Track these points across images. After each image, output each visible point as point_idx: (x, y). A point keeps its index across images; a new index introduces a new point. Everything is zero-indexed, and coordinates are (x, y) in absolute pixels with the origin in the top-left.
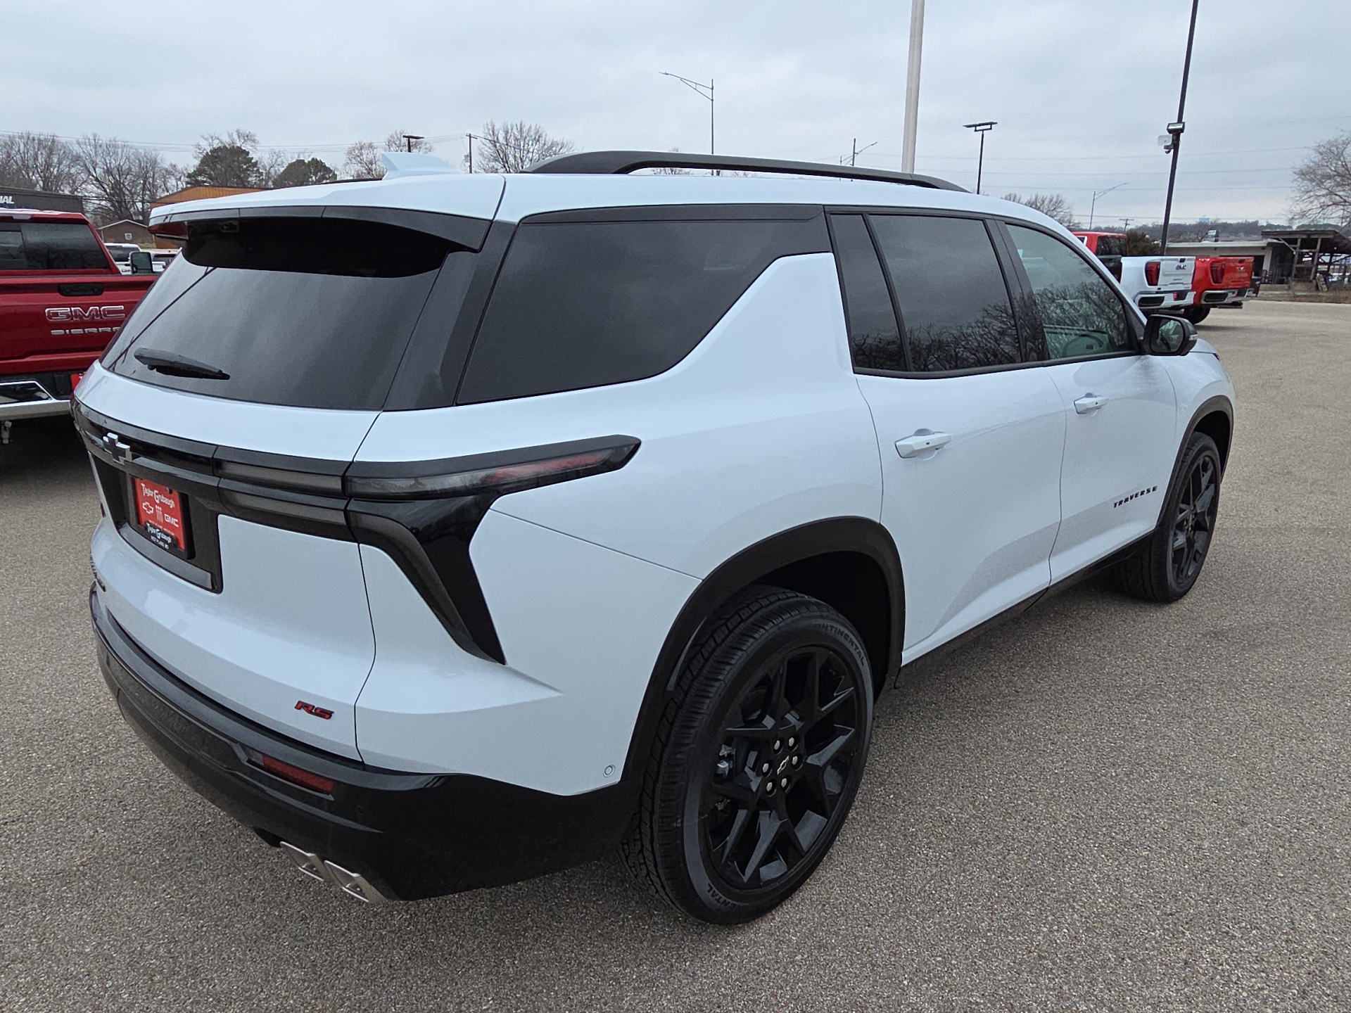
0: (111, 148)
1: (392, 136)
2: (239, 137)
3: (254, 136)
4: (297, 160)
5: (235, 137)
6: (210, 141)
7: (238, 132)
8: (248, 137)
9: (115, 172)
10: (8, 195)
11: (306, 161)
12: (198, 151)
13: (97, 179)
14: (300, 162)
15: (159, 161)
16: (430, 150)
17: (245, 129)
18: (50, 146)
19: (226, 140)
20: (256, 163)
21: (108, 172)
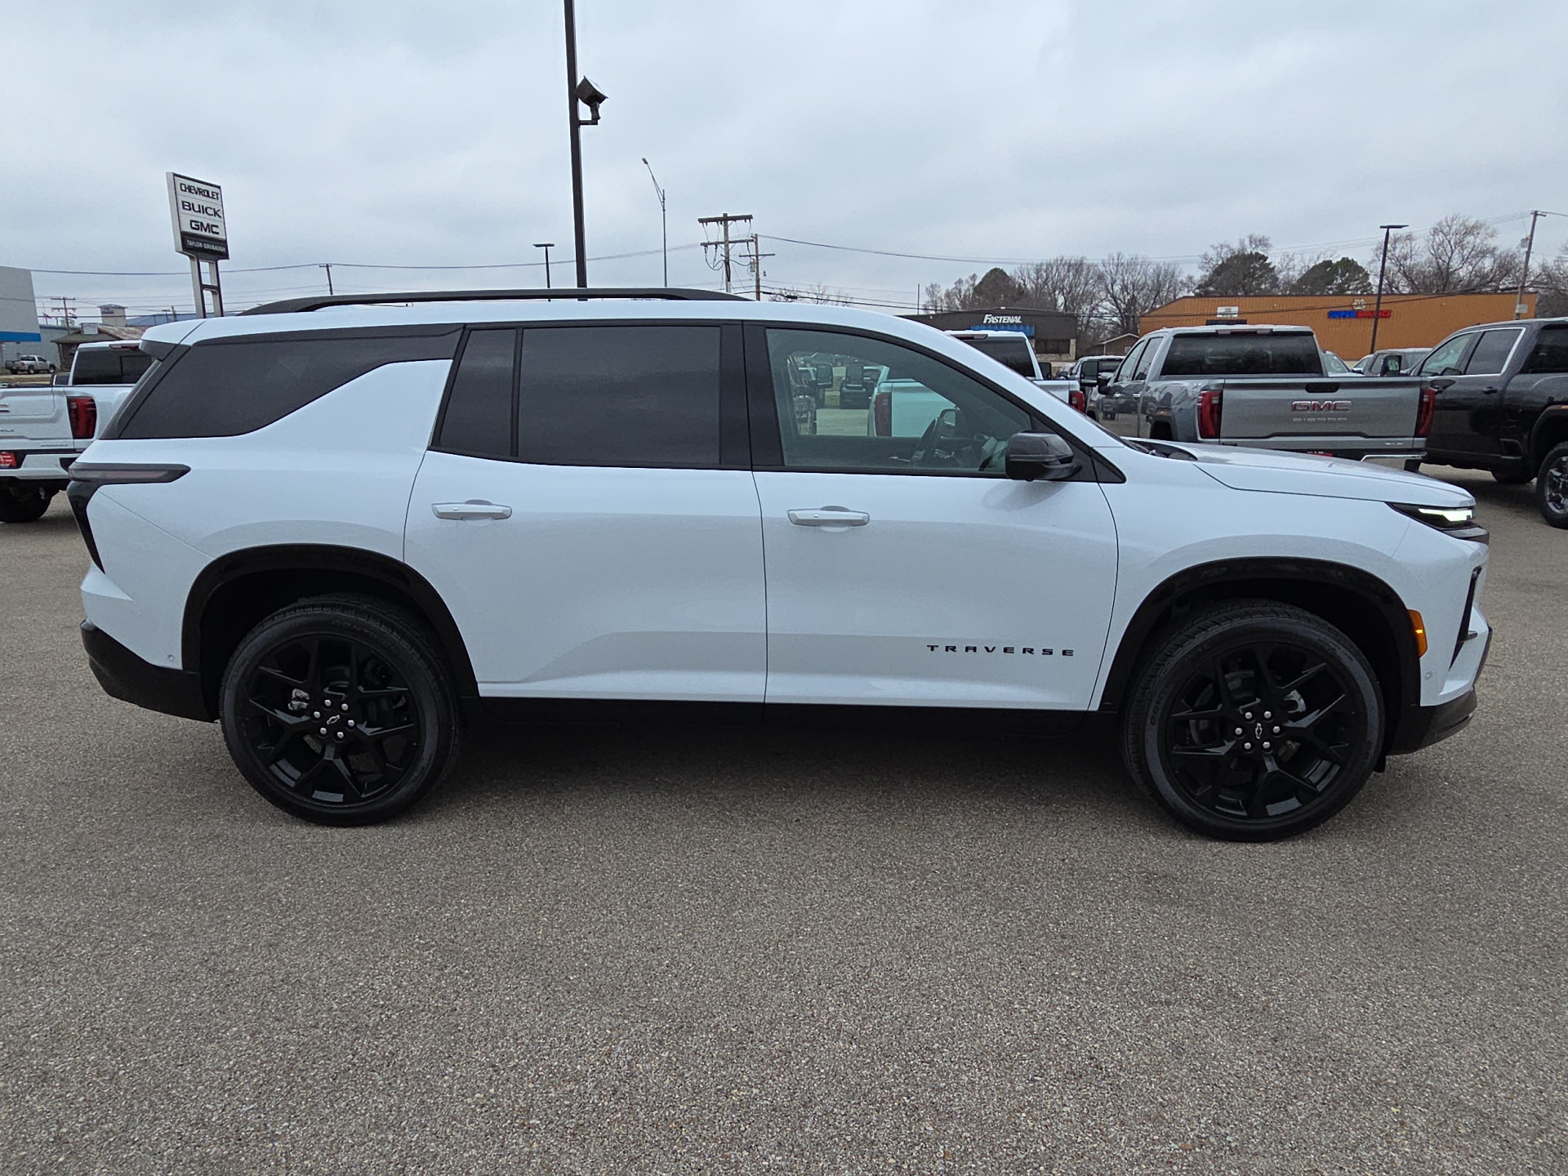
0: (1131, 265)
1: (1440, 224)
2: (1251, 242)
3: (1267, 240)
4: (1324, 262)
5: (1247, 242)
6: (1219, 249)
7: (1250, 237)
8: (1263, 242)
9: (1130, 286)
10: (1018, 316)
11: (1334, 262)
12: (1205, 261)
13: (1113, 296)
14: (1328, 264)
15: (1176, 273)
16: (1492, 236)
17: (1258, 234)
18: (1078, 267)
19: (1236, 246)
20: (1273, 268)
21: (1124, 288)
